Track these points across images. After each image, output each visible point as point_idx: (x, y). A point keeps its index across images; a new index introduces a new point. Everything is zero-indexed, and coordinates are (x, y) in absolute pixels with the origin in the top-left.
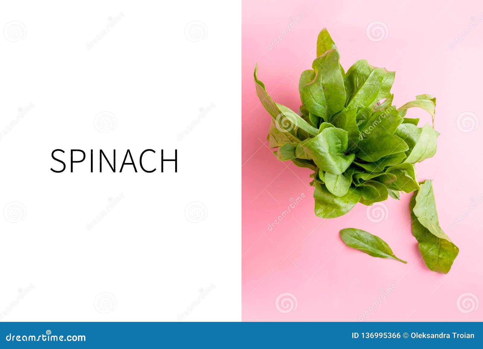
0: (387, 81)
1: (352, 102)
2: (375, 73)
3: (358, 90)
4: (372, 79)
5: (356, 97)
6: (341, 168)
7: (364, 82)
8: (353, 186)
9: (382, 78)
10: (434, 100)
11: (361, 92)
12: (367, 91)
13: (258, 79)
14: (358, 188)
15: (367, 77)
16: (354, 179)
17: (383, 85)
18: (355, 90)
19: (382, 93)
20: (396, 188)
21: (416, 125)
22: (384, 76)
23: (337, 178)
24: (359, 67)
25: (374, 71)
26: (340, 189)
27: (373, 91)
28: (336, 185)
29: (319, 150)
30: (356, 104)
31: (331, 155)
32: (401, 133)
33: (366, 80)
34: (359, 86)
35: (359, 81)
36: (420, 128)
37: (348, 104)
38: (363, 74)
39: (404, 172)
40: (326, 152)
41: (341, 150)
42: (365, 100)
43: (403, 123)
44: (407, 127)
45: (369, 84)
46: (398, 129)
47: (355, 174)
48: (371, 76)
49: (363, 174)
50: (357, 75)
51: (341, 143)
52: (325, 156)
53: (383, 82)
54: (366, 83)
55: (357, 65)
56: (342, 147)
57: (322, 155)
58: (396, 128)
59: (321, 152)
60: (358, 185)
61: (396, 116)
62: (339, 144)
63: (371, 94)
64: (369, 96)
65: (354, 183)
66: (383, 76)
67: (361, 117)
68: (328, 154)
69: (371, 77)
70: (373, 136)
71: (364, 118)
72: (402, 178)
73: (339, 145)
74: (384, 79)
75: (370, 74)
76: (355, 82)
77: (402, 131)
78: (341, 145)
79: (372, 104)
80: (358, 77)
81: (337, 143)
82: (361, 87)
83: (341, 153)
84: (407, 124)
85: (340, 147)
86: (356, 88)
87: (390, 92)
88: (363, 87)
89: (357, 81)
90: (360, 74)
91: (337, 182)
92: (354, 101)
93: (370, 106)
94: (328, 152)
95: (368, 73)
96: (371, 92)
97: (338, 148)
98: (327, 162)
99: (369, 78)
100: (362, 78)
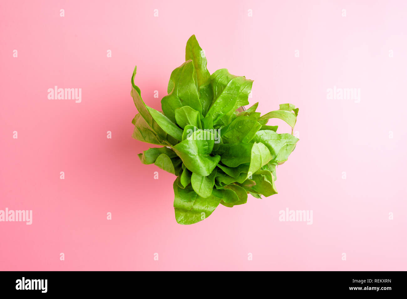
0: (244, 90)
1: (211, 109)
2: (233, 83)
3: (217, 98)
4: (230, 89)
5: (215, 105)
6: (208, 169)
7: (222, 91)
8: (215, 187)
9: (239, 88)
10: (296, 111)
11: (219, 100)
12: (226, 100)
13: (135, 84)
14: (220, 191)
15: (225, 86)
16: (217, 182)
17: (241, 94)
18: (214, 98)
19: (240, 101)
20: (256, 191)
21: (275, 131)
22: (241, 85)
23: (202, 180)
24: (218, 77)
25: (232, 80)
26: (205, 191)
27: (232, 100)
28: (201, 187)
29: (188, 152)
30: (215, 111)
31: (200, 157)
32: (260, 139)
33: (224, 89)
34: (218, 93)
35: (218, 90)
36: (279, 135)
37: (208, 111)
38: (221, 84)
39: (264, 177)
40: (195, 155)
41: (208, 152)
42: (224, 107)
43: (261, 130)
44: (266, 134)
45: (227, 93)
46: (256, 135)
47: (217, 177)
48: (228, 85)
49: (225, 177)
50: (216, 84)
51: (208, 145)
52: (194, 158)
53: (240, 91)
54: (224, 92)
55: (216, 75)
56: (209, 148)
57: (192, 157)
58: (255, 133)
59: (190, 154)
60: (220, 188)
61: (254, 123)
62: (206, 145)
63: (229, 102)
64: (227, 104)
65: (216, 186)
66: (239, 86)
67: (221, 123)
68: (197, 156)
69: (228, 87)
70: (233, 140)
71: (224, 124)
72: (261, 182)
73: (206, 147)
74: (241, 88)
75: (228, 83)
76: (214, 90)
77: (260, 137)
78: (208, 146)
79: (231, 111)
80: (217, 86)
81: (204, 145)
82: (219, 96)
83: (208, 154)
84: (266, 131)
85: (208, 148)
86: (215, 96)
87: (247, 100)
88: (221, 96)
89: (216, 89)
90: (218, 83)
91: (202, 184)
92: (214, 108)
93: (229, 113)
94: (197, 154)
95: (225, 83)
96: (229, 100)
97: (205, 150)
98: (195, 164)
99: (227, 88)
100: (220, 86)
